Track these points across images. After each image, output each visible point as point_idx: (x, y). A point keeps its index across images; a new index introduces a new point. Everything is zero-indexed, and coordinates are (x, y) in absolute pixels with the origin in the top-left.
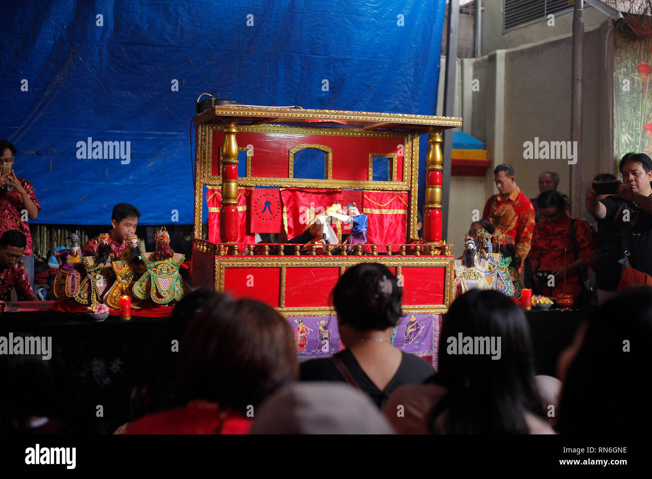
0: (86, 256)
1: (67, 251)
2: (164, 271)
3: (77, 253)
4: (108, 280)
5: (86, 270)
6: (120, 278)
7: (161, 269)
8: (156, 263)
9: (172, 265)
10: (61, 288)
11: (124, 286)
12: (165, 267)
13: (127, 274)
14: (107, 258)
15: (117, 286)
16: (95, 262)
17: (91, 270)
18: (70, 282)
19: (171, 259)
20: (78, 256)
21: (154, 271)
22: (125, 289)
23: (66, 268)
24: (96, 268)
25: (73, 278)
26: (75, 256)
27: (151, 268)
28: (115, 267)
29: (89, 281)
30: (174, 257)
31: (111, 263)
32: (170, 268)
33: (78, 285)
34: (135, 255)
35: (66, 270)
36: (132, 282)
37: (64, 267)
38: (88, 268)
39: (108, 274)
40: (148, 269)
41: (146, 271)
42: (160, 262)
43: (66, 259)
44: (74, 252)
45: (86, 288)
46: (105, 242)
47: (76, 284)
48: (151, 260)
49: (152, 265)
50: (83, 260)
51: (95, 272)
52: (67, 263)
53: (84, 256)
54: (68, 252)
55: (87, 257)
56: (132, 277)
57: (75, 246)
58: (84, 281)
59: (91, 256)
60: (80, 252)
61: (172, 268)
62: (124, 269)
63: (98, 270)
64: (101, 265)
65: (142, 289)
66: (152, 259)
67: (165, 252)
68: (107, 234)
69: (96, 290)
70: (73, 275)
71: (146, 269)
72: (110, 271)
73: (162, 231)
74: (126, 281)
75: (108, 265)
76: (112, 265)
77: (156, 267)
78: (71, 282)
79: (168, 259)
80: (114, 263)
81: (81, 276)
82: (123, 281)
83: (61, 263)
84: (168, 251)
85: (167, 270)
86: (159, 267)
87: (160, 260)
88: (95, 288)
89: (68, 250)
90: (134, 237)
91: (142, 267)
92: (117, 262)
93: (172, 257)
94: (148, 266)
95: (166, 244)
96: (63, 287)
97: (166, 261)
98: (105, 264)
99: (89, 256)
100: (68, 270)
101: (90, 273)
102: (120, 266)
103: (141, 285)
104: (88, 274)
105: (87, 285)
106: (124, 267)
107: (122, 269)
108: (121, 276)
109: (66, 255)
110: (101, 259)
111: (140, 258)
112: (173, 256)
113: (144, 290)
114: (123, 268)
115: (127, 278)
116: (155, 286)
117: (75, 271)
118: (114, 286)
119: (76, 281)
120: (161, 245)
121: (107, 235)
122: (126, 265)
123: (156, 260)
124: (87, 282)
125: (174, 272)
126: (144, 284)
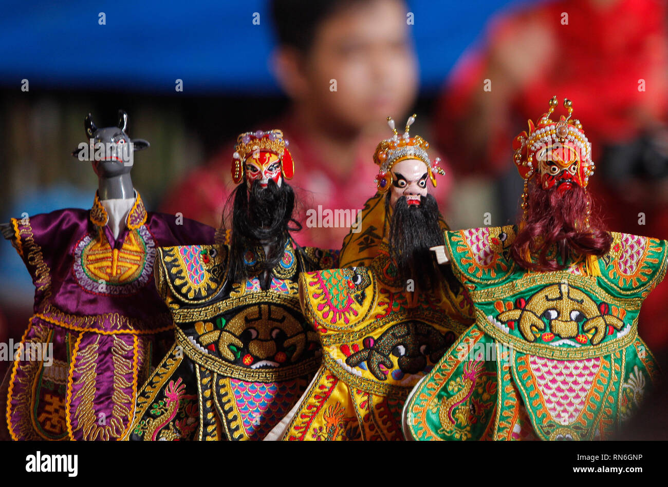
0: (172, 244)
1: (74, 219)
2: (559, 326)
3: (125, 230)
4: (282, 365)
5: (168, 312)
6: (341, 359)
7: (546, 314)
8: (522, 283)
9: (602, 296)
10: (41, 407)
11: (359, 399)
12: (565, 305)
13: (376, 335)
14: (277, 252)
15: (325, 397)
16: (217, 274)
17: (197, 315)
18: (89, 377)
19: (596, 265)
20: (133, 245)
21: (509, 323)
22: (362, 412)
23: (72, 305)
24: (223, 306)
25: (106, 353)
26: (118, 245)
27: (494, 307)
28: (314, 302)
29: (186, 371)
30: (612, 253)
31: (295, 279)
32: (593, 310)
33: (129, 391)
34: (416, 243)
35: (67, 312)
36: (399, 376)
37: (60, 300)
38: (183, 305)
39: (282, 336)
40: (479, 313)
41: (469, 320)
42: (540, 279)
43: (71, 259)
44: (111, 226)
45: (172, 407)
46: (268, 172)
47: (120, 384)
48: (499, 269)
49: (503, 291)
50: (155, 262)
51: (216, 322)
52: (73, 280)
53: (160, 243)
54: (83, 225)
55: (177, 250)
56: (402, 350)
57: (115, 195)
58: (159, 370)
59: (198, 242)
60: (141, 225)
61: (604, 309)
62: (362, 310)
63: (230, 314)
64: (251, 289)
65: (451, 414)
66: (499, 260)
67: (568, 227)
68: (277, 134)
69: (217, 416)
70: (106, 341)
71: (472, 311)
72: (290, 319)
73: (555, 118)
74: (368, 374)
75: (282, 289)
76: (301, 290)
77: (521, 303)
78: (93, 374)
79: (583, 262)
80: (308, 278)
81: (144, 346)
82: (356, 371)
83: (45, 280)
84: (584, 224)
85: (578, 319)
86: (539, 303)
87: (544, 266)
88: (213, 408)
89: (83, 214)
90: (411, 150)
91: (449, 300)
92: (325, 274)
93: (601, 252)
94: (480, 297)
95: (575, 185)
96: (55, 400)
97: (573, 272)
98: (266, 286)
99: (188, 243)
100: (79, 314)
101: (189, 328)
102: (339, 296)
103: (444, 395)
104: (181, 334)
105: (175, 391)
106: (361, 299)
107: (348, 309)
108: (344, 349)
109: (70, 236)
110: (249, 262)
111: (442, 258)
112: (606, 247)
113: (462, 417)
114: (356, 306)
115: (377, 358)
116: (514, 401)
117: (115, 319)
118: (309, 397)
119: (120, 367)
120: (548, 192)
121: (278, 140)
122: (369, 292)
123: (523, 268)
124: (174, 378)
125: (612, 329)
126: (460, 389)
